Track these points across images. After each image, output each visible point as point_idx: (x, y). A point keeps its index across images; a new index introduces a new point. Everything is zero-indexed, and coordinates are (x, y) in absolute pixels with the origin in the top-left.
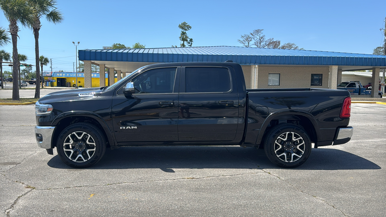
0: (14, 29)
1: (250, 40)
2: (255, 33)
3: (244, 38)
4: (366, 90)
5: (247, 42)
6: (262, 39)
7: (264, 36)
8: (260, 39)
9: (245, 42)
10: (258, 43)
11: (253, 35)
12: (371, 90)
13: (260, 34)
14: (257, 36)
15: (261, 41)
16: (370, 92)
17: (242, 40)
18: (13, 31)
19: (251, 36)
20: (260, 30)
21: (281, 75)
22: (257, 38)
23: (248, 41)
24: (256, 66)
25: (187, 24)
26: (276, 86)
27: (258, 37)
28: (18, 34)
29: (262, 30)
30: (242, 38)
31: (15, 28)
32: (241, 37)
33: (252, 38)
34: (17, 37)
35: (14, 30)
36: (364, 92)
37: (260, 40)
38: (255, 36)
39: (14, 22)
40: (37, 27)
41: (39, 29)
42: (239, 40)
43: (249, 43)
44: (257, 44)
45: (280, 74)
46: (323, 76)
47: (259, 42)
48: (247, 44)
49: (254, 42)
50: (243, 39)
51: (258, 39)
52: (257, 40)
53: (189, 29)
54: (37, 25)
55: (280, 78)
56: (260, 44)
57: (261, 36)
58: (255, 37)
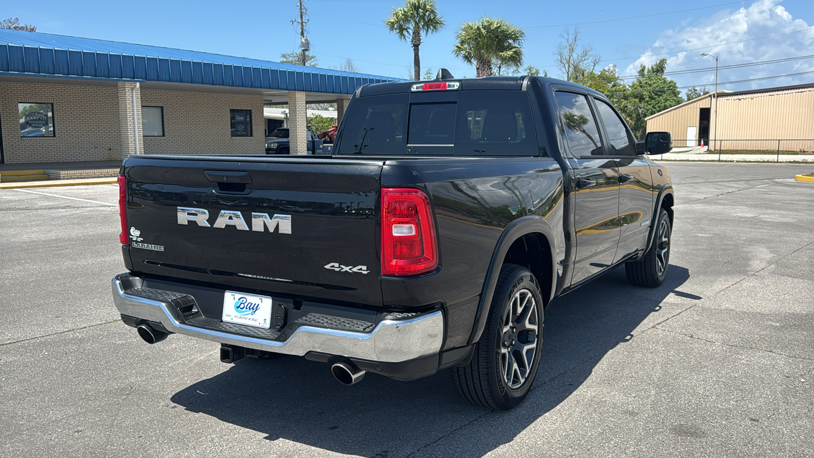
4: (325, 145)
12: (332, 145)
16: (329, 148)
21: (165, 111)
24: (137, 83)
26: (157, 137)
36: (321, 149)
45: (162, 108)
46: (253, 114)
55: (165, 117)
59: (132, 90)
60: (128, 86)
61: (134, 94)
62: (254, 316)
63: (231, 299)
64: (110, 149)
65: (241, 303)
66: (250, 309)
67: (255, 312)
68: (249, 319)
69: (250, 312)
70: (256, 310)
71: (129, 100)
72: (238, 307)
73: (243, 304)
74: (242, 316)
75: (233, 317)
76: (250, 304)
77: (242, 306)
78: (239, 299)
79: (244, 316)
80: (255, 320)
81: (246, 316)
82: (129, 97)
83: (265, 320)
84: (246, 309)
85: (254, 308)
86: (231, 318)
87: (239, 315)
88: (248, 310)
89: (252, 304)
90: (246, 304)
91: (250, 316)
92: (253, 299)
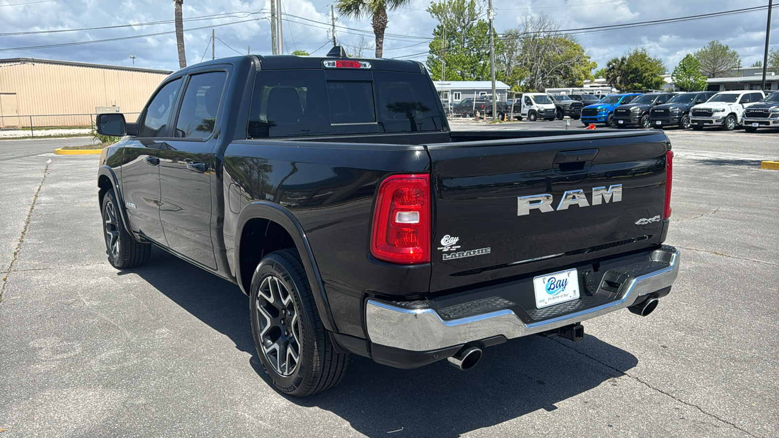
62: (565, 292)
63: (540, 284)
65: (551, 284)
66: (560, 287)
67: (565, 287)
68: (561, 296)
69: (561, 289)
70: (566, 285)
72: (549, 290)
73: (553, 284)
74: (555, 296)
75: (546, 300)
76: (559, 282)
77: (552, 287)
78: (549, 281)
79: (556, 296)
80: (567, 295)
81: (557, 295)
83: (575, 291)
84: (557, 287)
85: (563, 284)
86: (545, 302)
87: (551, 296)
88: (559, 287)
89: (561, 281)
90: (555, 284)
91: (562, 293)
92: (560, 276)
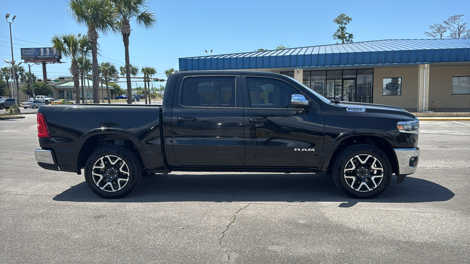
0: (92, 35)
1: (443, 31)
2: (451, 21)
3: (434, 28)
5: (439, 33)
6: (462, 29)
7: (465, 23)
8: (459, 28)
9: (436, 34)
10: (455, 34)
11: (448, 24)
13: (458, 21)
14: (453, 24)
15: (460, 32)
17: (430, 31)
18: (91, 38)
19: (444, 25)
20: (458, 16)
22: (454, 28)
23: (441, 33)
24: (426, 65)
25: (346, 16)
27: (456, 26)
28: (97, 41)
29: (461, 16)
30: (431, 29)
31: (94, 34)
32: (429, 27)
33: (446, 29)
34: (97, 45)
35: (93, 37)
37: (459, 30)
38: (452, 24)
39: (93, 27)
40: (126, 32)
41: (129, 34)
42: (427, 33)
43: (442, 34)
44: (454, 36)
47: (457, 33)
48: (439, 37)
49: (450, 33)
50: (433, 31)
51: (456, 29)
52: (454, 30)
53: (349, 21)
54: (126, 29)
56: (459, 35)
57: (460, 24)
58: (451, 26)
59: (424, 69)
60: (421, 67)
61: (425, 70)
64: (433, 102)
71: (422, 75)
82: (422, 73)
